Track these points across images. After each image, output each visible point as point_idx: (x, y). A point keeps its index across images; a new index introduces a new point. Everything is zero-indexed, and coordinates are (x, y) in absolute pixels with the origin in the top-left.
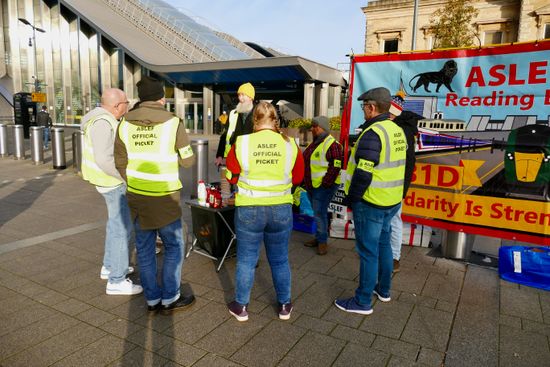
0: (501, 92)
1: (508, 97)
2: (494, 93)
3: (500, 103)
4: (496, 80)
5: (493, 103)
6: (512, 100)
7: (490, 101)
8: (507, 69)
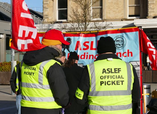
0: (87, 53)
1: (90, 56)
2: (85, 53)
3: (87, 58)
4: (85, 47)
5: (84, 58)
6: (91, 57)
7: (83, 57)
8: (90, 43)
